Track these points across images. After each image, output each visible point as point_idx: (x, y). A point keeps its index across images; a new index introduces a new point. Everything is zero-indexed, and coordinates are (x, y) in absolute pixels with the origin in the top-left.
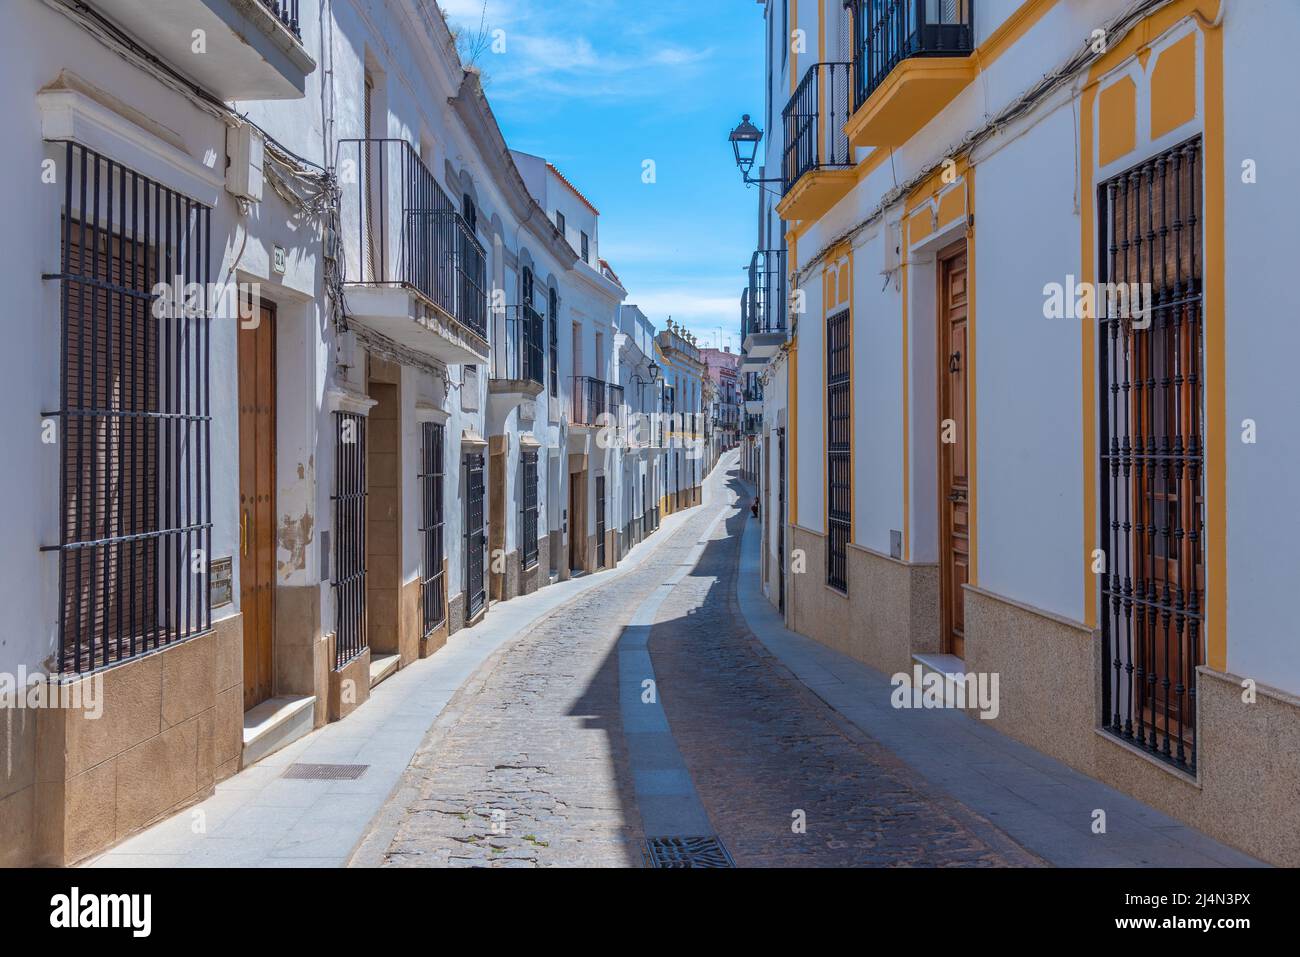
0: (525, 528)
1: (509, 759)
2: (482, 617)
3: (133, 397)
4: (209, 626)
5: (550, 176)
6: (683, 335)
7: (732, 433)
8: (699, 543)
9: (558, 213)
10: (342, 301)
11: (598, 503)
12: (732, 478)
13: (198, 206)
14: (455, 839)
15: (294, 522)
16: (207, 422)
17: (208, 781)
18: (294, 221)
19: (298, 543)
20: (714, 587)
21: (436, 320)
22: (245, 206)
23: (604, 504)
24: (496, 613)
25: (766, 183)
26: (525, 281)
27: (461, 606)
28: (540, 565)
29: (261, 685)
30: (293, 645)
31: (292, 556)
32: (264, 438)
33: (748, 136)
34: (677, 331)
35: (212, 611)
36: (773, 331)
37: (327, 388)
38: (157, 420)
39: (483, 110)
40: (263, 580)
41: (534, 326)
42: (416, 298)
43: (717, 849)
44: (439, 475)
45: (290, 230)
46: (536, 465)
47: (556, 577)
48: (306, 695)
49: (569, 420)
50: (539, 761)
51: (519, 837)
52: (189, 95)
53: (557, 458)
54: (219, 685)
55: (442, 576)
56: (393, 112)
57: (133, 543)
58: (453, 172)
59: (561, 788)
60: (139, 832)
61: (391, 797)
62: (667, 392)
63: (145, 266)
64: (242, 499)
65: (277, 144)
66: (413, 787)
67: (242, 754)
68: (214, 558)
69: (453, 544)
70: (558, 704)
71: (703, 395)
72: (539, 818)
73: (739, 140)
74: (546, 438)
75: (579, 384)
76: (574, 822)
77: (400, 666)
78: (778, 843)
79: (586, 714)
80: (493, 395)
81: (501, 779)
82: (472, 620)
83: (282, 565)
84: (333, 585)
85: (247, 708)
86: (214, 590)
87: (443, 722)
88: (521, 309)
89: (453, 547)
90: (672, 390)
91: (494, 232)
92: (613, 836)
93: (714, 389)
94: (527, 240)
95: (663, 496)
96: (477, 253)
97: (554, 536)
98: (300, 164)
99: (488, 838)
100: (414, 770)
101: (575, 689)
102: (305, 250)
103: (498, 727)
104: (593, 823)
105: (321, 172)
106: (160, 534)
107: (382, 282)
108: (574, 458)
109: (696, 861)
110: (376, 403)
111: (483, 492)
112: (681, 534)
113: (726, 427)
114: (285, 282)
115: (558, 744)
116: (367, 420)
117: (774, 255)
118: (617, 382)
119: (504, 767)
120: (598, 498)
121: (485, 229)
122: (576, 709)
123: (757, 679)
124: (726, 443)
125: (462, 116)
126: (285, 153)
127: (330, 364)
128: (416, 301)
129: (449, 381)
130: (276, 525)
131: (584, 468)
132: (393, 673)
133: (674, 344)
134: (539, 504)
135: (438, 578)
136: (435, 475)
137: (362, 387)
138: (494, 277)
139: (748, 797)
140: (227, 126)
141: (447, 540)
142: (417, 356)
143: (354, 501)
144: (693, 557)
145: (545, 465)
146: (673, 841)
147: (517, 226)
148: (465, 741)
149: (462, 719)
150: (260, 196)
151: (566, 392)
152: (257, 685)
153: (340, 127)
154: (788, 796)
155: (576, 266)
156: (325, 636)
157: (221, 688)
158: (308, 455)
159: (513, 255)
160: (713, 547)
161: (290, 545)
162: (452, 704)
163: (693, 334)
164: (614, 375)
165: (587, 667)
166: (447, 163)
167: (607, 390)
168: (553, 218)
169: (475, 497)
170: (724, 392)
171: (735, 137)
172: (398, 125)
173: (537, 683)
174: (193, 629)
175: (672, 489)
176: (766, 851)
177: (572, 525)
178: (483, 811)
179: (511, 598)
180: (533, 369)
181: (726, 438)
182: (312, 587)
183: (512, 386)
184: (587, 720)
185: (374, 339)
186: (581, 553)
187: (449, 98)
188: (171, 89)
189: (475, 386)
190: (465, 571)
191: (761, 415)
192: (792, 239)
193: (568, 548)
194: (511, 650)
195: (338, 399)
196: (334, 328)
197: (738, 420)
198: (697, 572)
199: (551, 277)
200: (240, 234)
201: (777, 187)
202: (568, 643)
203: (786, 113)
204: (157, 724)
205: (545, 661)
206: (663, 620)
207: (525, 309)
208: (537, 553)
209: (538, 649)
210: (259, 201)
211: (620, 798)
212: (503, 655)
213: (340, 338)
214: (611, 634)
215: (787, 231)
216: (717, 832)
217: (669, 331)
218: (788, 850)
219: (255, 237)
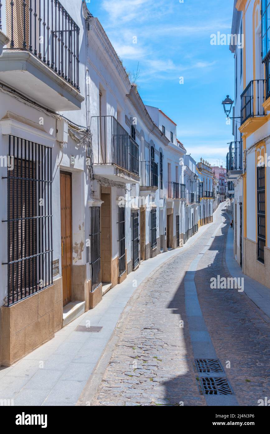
0: (152, 235)
1: (148, 325)
2: (138, 267)
3: (29, 213)
4: (52, 283)
5: (160, 114)
6: (206, 163)
7: (223, 196)
8: (212, 237)
9: (163, 126)
10: (92, 170)
11: (177, 224)
12: (224, 212)
13: (48, 148)
14: (131, 357)
15: (78, 244)
16: (51, 217)
17: (52, 333)
18: (77, 147)
19: (79, 251)
20: (217, 255)
21: (123, 174)
22: (62, 144)
23: (179, 225)
24: (143, 265)
25: (235, 119)
26: (152, 151)
27: (131, 264)
28: (157, 247)
29: (68, 298)
30: (78, 284)
31: (78, 255)
32: (68, 217)
33: (228, 103)
34: (204, 162)
35: (53, 277)
36: (237, 170)
37: (88, 199)
38: (36, 219)
39: (137, 97)
40: (68, 263)
41: (155, 167)
42: (116, 168)
43: (218, 364)
44: (124, 221)
45: (76, 149)
46: (156, 214)
47: (163, 251)
48: (82, 301)
49: (167, 197)
50: (158, 327)
51: (152, 357)
52: (45, 112)
53: (163, 210)
54: (55, 301)
55: (125, 255)
56: (108, 103)
57: (29, 259)
58: (128, 118)
59: (166, 338)
60: (32, 351)
61: (110, 340)
62: (200, 184)
63: (32, 168)
64: (62, 238)
65: (72, 122)
66: (117, 336)
67: (62, 323)
68: (54, 260)
69: (129, 244)
70: (164, 303)
71: (213, 184)
72: (159, 349)
73: (225, 104)
74: (160, 204)
75: (170, 184)
76: (170, 351)
77: (112, 287)
78: (240, 363)
79: (174, 308)
80: (141, 191)
81: (146, 333)
82: (135, 269)
83: (74, 258)
84: (90, 264)
85: (64, 306)
86: (53, 270)
87: (126, 310)
88: (150, 162)
89: (128, 245)
90: (202, 183)
91: (141, 136)
92: (183, 358)
93: (217, 181)
94: (152, 137)
95: (199, 220)
96: (136, 147)
97: (162, 237)
98: (79, 128)
99: (142, 357)
100: (117, 329)
101: (169, 297)
102: (81, 155)
103: (144, 312)
104: (177, 352)
105: (86, 129)
106: (37, 255)
107: (105, 163)
108: (169, 210)
109: (212, 369)
110: (103, 202)
111: (138, 225)
112: (206, 234)
113: (221, 194)
114: (75, 167)
115: (164, 320)
116: (100, 208)
117: (238, 143)
118: (183, 183)
119: (146, 329)
120: (177, 223)
121: (138, 136)
122: (170, 306)
123: (232, 294)
124: (221, 200)
125: (131, 100)
126: (74, 125)
127: (89, 191)
128: (116, 169)
129: (127, 189)
130: (72, 245)
131: (172, 213)
132: (109, 290)
133: (202, 167)
134: (157, 226)
135: (124, 256)
136: (122, 222)
137: (99, 197)
138: (141, 151)
139: (229, 344)
140: (57, 120)
141: (126, 243)
142: (116, 183)
143: (97, 235)
144: (210, 242)
145: (159, 213)
146: (203, 360)
147: (149, 133)
148: (133, 318)
149: (133, 309)
150: (67, 141)
151: (165, 187)
152: (67, 298)
153: (92, 112)
154: (243, 344)
155: (169, 144)
156: (88, 281)
157: (56, 302)
158: (82, 222)
159: (147, 143)
160: (217, 239)
161: (77, 252)
162: (129, 302)
163: (209, 163)
164: (182, 180)
165: (173, 288)
166: (126, 116)
167: (180, 186)
168: (161, 128)
169: (135, 227)
170: (221, 182)
171: (224, 103)
172: (110, 107)
173: (157, 294)
174: (47, 284)
175: (202, 217)
176: (235, 366)
177: (168, 232)
178: (140, 346)
179: (147, 259)
180: (154, 182)
181: (221, 198)
182: (84, 265)
183: (147, 188)
184: (174, 310)
185: (103, 180)
186: (171, 242)
187: (126, 95)
188: (39, 111)
189: (135, 189)
190: (132, 252)
191: (234, 194)
192: (244, 138)
193: (166, 241)
194: (148, 281)
195: (92, 203)
196: (90, 179)
197: (225, 192)
198: (211, 249)
199: (160, 149)
200: (61, 153)
201: (239, 120)
202: (167, 278)
203: (242, 96)
204: (37, 316)
205: (160, 286)
206: (199, 269)
207: (152, 162)
208: (156, 243)
209: (157, 280)
210: (67, 143)
211: (185, 343)
212: (146, 283)
213: (92, 182)
214: (182, 275)
215: (243, 135)
216: (218, 357)
217: (201, 162)
218: (243, 366)
219: (65, 154)
